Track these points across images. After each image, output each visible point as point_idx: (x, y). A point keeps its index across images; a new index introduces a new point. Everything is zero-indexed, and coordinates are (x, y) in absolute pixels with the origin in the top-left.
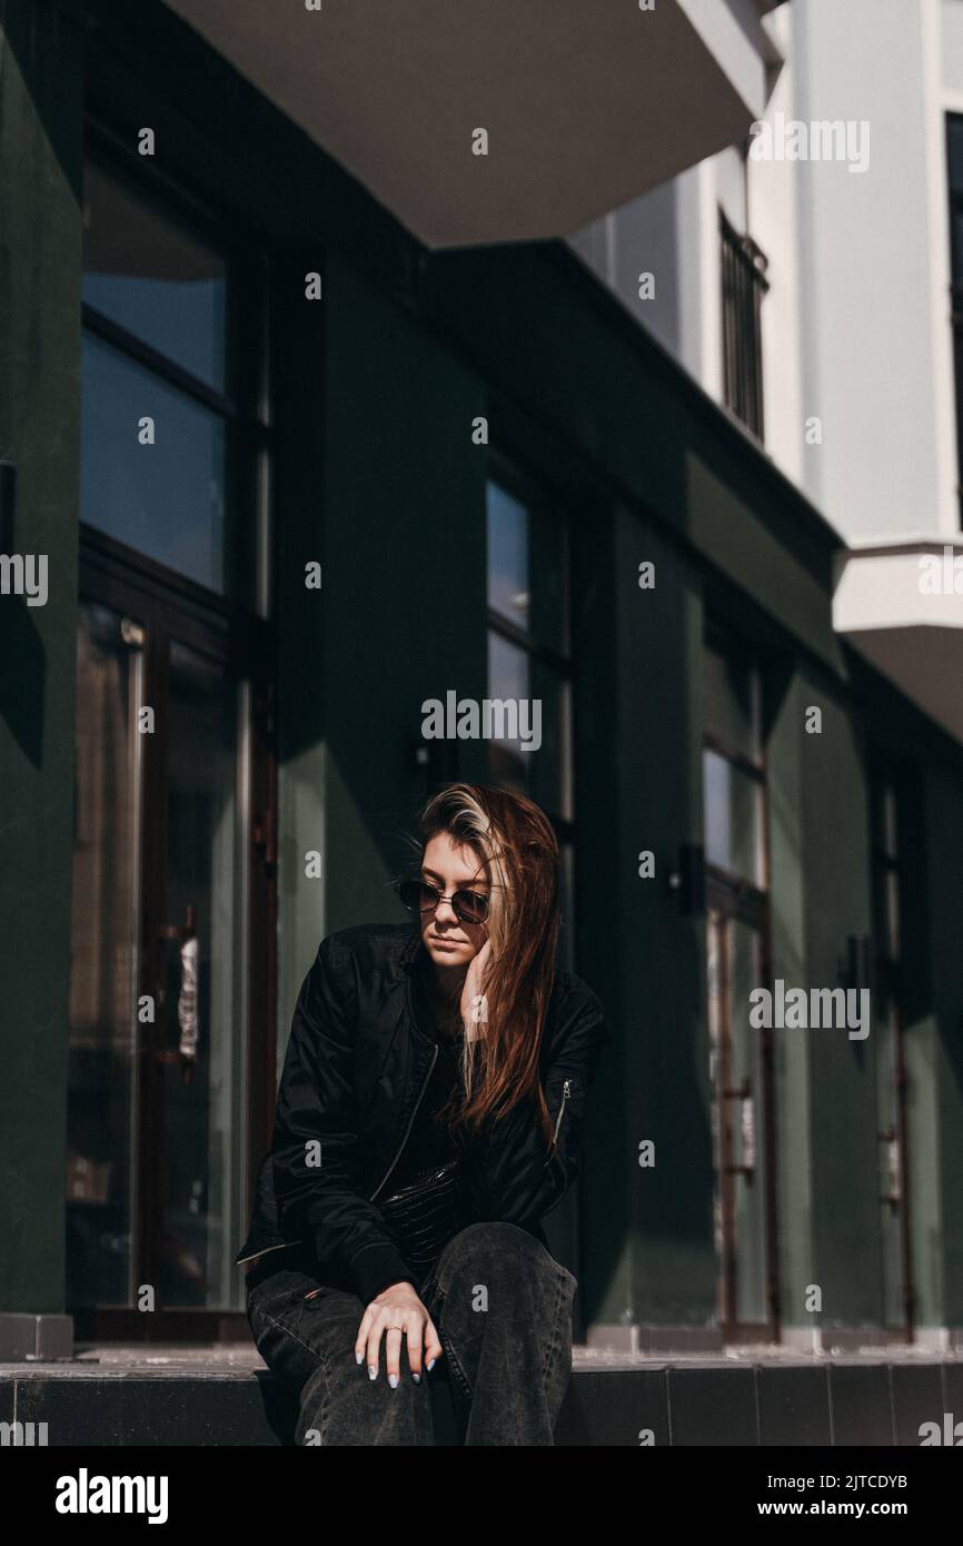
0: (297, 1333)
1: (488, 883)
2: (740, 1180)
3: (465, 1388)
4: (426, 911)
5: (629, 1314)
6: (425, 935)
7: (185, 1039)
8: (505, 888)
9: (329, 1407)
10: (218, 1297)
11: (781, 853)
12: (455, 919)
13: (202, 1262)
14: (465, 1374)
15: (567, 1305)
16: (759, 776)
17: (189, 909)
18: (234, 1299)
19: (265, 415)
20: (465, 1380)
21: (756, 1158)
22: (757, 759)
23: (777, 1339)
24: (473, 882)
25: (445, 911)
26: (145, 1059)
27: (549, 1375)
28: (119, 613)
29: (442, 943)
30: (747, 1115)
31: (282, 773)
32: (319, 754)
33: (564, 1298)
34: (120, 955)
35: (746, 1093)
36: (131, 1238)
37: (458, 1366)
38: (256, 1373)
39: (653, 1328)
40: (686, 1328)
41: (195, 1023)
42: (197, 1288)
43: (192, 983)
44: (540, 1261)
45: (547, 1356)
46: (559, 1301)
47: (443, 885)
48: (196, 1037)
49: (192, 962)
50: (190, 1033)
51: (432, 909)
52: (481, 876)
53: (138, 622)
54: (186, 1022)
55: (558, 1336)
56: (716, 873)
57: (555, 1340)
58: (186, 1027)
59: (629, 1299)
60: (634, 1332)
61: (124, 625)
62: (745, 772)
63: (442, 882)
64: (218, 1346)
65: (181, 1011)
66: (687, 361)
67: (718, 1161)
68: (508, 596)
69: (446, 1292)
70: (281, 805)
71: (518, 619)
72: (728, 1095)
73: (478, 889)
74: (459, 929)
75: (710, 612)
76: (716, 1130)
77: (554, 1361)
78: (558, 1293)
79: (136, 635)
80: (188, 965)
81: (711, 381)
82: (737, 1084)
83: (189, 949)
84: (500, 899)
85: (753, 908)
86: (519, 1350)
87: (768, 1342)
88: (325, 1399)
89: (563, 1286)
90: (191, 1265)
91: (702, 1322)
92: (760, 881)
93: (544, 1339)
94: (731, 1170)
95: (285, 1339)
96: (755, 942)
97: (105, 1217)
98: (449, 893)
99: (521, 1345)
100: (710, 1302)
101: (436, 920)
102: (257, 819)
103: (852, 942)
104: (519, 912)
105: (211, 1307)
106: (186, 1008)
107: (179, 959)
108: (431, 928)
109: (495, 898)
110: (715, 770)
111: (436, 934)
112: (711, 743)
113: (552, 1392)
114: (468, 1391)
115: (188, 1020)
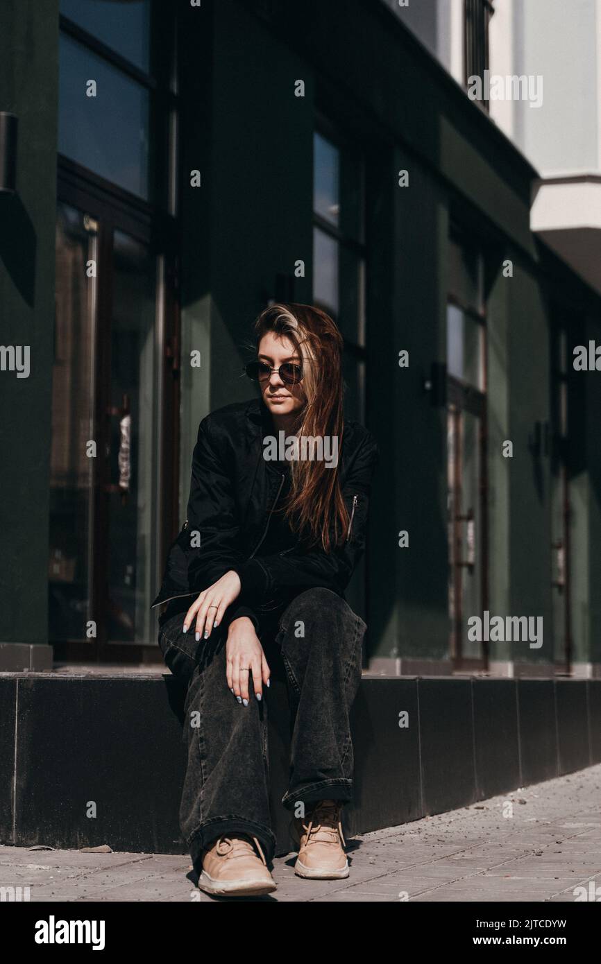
0: (185, 649)
1: (300, 358)
2: (465, 571)
3: (296, 688)
4: (263, 381)
5: (395, 651)
6: (265, 396)
7: (123, 477)
8: (312, 359)
9: (204, 689)
10: (142, 636)
11: (495, 369)
12: (282, 382)
13: (132, 618)
14: (296, 679)
15: (360, 639)
16: (482, 321)
17: (125, 398)
18: (152, 638)
19: (175, 87)
20: (296, 683)
21: (475, 558)
22: (481, 311)
23: (486, 667)
24: (292, 359)
25: (275, 379)
26: (97, 489)
27: (347, 681)
28: (82, 212)
29: (276, 399)
30: (471, 531)
31: (183, 313)
32: (207, 302)
33: (359, 635)
34: (82, 425)
35: (470, 517)
36: (88, 603)
37: (292, 675)
38: (163, 675)
39: (410, 660)
40: (430, 660)
41: (129, 468)
42: (130, 633)
43: (127, 443)
44: (344, 612)
45: (347, 670)
46: (356, 637)
47: (273, 364)
48: (129, 476)
49: (127, 430)
50: (126, 474)
51: (267, 379)
52: (296, 355)
53: (95, 218)
54: (123, 467)
55: (354, 659)
56: (454, 380)
57: (353, 661)
58: (123, 470)
59: (395, 642)
60: (398, 662)
61: (85, 219)
62: (473, 319)
63: (272, 362)
64: (142, 666)
65: (120, 460)
66: (441, 57)
67: (452, 559)
68: (327, 206)
69: (286, 630)
70: (183, 333)
71: (333, 221)
72: (459, 518)
73: (296, 362)
74: (284, 389)
75: (453, 218)
76: (451, 540)
77: (351, 673)
78: (356, 632)
79: (93, 225)
80: (124, 432)
81: (456, 69)
82: (464, 512)
83: (125, 422)
84: (309, 367)
85: (477, 403)
86: (331, 666)
87: (480, 670)
88: (202, 684)
89: (358, 628)
90: (126, 620)
91: (440, 656)
92: (481, 386)
93: (345, 659)
94: (459, 565)
95: (179, 654)
96: (477, 424)
97: (73, 590)
98: (277, 367)
99: (332, 663)
100: (445, 645)
101: (270, 384)
102: (168, 342)
103: (538, 426)
104: (321, 373)
105: (138, 642)
106: (123, 459)
107: (119, 427)
108: (268, 391)
109: (306, 366)
110: (454, 317)
111: (271, 394)
112: (453, 300)
113: (348, 692)
114: (298, 690)
115: (125, 466)
